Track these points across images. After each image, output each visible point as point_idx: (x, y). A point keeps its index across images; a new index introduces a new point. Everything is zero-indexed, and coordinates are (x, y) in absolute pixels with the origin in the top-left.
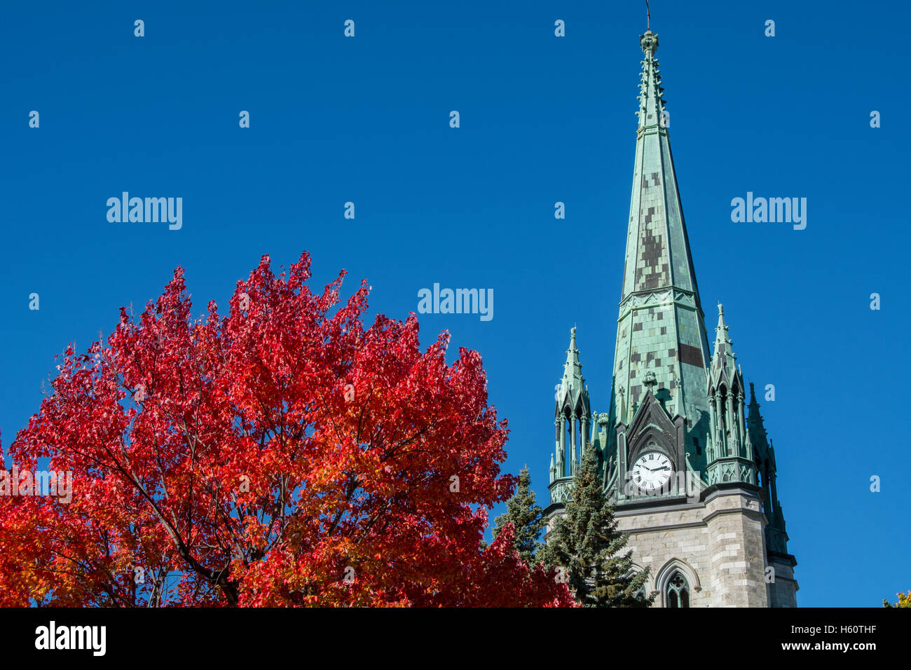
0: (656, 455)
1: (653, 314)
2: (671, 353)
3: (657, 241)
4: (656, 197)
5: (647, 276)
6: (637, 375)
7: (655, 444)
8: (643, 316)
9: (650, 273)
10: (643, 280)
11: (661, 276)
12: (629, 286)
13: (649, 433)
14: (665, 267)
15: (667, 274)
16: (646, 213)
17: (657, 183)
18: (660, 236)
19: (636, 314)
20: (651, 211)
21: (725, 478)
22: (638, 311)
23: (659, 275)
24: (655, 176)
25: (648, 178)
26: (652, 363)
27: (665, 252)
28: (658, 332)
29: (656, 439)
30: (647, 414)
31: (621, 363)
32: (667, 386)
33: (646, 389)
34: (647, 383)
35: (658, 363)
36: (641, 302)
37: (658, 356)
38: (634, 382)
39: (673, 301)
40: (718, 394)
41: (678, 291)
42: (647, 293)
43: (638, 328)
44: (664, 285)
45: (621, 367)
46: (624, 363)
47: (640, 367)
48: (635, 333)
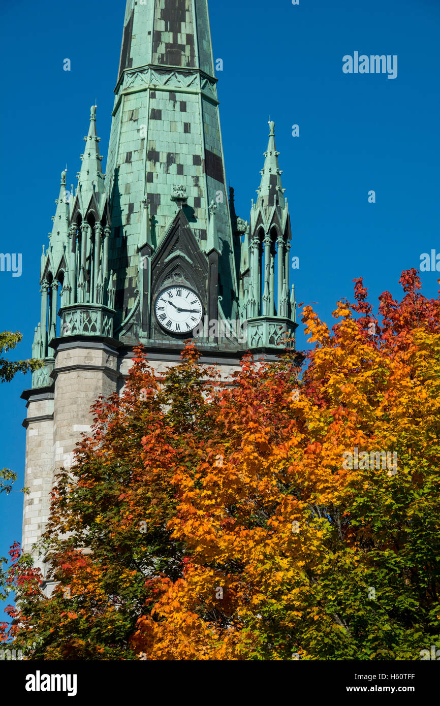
0: (185, 292)
1: (175, 102)
2: (196, 161)
5: (167, 45)
6: (155, 179)
7: (180, 276)
8: (162, 101)
9: (171, 42)
10: (162, 49)
11: (184, 50)
12: (142, 50)
13: (178, 262)
14: (189, 39)
15: (192, 50)
19: (153, 96)
21: (271, 341)
22: (157, 92)
23: (182, 48)
26: (173, 168)
27: (191, 17)
28: (181, 128)
29: (184, 271)
30: (175, 238)
31: (129, 155)
32: (191, 203)
33: (176, 208)
34: (177, 200)
35: (180, 170)
36: (160, 80)
37: (180, 160)
38: (151, 188)
39: (199, 91)
40: (267, 238)
41: (203, 75)
42: (168, 71)
43: (156, 115)
44: (188, 65)
45: (128, 160)
46: (134, 157)
47: (159, 169)
48: (152, 121)
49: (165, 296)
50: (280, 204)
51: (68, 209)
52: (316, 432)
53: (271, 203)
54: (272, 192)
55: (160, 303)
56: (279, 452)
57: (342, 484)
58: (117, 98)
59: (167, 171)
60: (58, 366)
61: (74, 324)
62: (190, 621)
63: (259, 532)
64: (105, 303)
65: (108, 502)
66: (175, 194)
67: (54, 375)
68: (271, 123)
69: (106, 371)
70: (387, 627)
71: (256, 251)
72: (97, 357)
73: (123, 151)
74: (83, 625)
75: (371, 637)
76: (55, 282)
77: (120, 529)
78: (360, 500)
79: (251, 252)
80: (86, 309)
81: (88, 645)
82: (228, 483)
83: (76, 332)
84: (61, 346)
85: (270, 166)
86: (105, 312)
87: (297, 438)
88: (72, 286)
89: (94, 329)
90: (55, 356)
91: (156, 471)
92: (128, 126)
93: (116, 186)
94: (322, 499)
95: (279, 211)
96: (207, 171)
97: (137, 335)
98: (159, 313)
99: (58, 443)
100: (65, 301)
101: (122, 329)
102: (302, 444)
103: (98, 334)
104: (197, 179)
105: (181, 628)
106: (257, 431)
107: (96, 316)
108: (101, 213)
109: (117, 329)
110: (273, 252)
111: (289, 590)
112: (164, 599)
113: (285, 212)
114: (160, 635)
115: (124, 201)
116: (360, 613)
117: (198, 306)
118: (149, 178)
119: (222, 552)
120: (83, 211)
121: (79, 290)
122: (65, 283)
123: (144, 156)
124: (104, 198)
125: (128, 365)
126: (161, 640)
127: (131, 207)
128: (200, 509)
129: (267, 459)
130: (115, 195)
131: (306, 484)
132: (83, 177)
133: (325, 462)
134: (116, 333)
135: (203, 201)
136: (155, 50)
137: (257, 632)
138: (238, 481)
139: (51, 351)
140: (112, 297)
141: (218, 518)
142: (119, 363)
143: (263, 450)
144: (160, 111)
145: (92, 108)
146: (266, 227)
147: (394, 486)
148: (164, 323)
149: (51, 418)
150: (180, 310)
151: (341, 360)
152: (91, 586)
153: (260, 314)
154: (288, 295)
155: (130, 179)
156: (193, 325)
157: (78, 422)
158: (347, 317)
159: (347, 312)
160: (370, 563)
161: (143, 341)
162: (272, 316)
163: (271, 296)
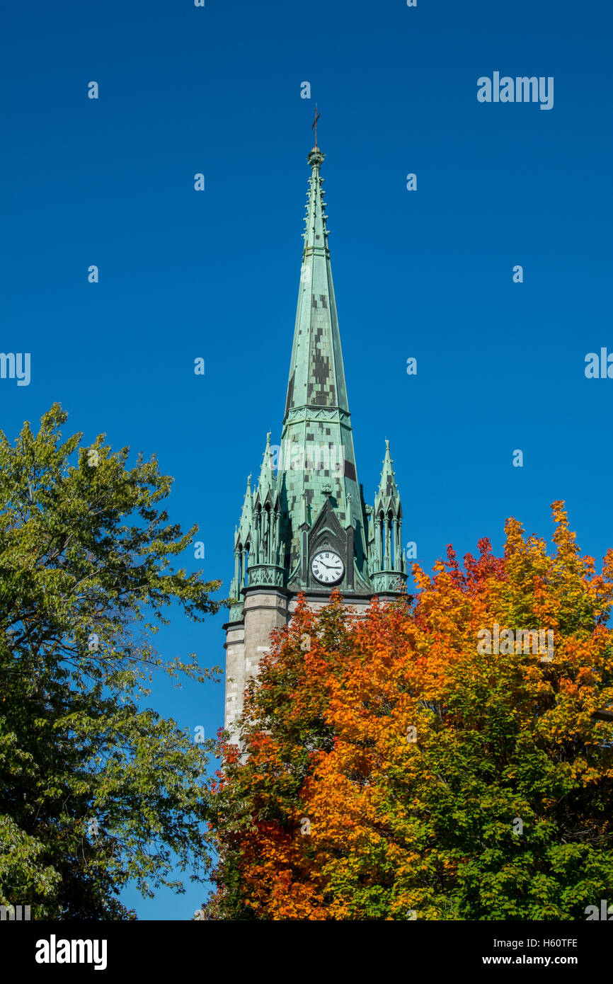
0: (331, 555)
1: (323, 428)
3: (325, 362)
4: (324, 320)
5: (317, 392)
6: (310, 480)
7: (328, 544)
8: (314, 429)
9: (320, 390)
10: (314, 395)
11: (328, 395)
12: (301, 396)
13: (326, 535)
14: (332, 388)
15: (334, 395)
16: (315, 332)
17: (325, 306)
18: (328, 358)
19: (308, 425)
20: (320, 331)
21: (391, 587)
22: (311, 423)
23: (327, 394)
24: (323, 298)
25: (317, 298)
26: (322, 473)
27: (332, 373)
29: (330, 541)
30: (324, 519)
32: (334, 494)
33: (325, 499)
34: (325, 493)
35: (327, 474)
36: (312, 415)
38: (307, 486)
39: (339, 421)
40: (386, 517)
41: (341, 411)
42: (318, 409)
43: (310, 437)
44: (331, 404)
47: (312, 473)
48: (307, 442)
49: (318, 558)
50: (394, 495)
51: (252, 501)
52: (423, 650)
53: (388, 494)
54: (389, 487)
55: (315, 563)
56: (398, 664)
57: (441, 685)
58: (284, 427)
59: (318, 475)
60: (247, 606)
61: (258, 577)
62: (340, 780)
63: (385, 719)
64: (278, 563)
65: (283, 699)
66: (324, 489)
67: (244, 613)
68: (387, 442)
69: (279, 609)
70: (474, 783)
71: (379, 526)
72: (273, 600)
74: (267, 784)
75: (463, 790)
76: (244, 550)
77: (290, 718)
78: (454, 697)
79: (375, 527)
80: (265, 567)
81: (271, 797)
82: (364, 686)
83: (258, 584)
84: (248, 593)
85: (387, 470)
86: (278, 569)
87: (410, 654)
88: (255, 552)
89: (270, 581)
90: (245, 600)
91: (314, 678)
93: (284, 484)
94: (428, 696)
95: (394, 499)
96: (345, 474)
97: (299, 585)
98: (314, 569)
99: (247, 659)
100: (251, 562)
101: (289, 581)
102: (414, 658)
103: (273, 584)
104: (338, 479)
105: (334, 785)
106: (383, 649)
107: (272, 572)
108: (274, 503)
109: (286, 581)
110: (390, 527)
111: (407, 759)
112: (322, 765)
113: (398, 500)
114: (319, 790)
115: (289, 495)
116: (456, 774)
117: (340, 564)
119: (360, 733)
120: (262, 502)
121: (260, 555)
122: (251, 551)
124: (276, 493)
125: (294, 606)
126: (320, 793)
127: (294, 498)
128: (345, 703)
129: (390, 669)
130: (284, 491)
131: (417, 686)
132: (262, 480)
133: (429, 671)
134: (285, 584)
135: (343, 493)
136: (309, 395)
137: (385, 788)
138: (370, 684)
139: (242, 597)
140: (282, 559)
141: (357, 709)
142: (288, 604)
143: (387, 662)
144: (313, 435)
145: (268, 434)
146: (385, 510)
147: (476, 687)
148: (317, 576)
149: (242, 642)
150: (328, 567)
151: (439, 600)
152: (272, 757)
153: (382, 569)
154: (401, 557)
155: (293, 480)
156: (337, 577)
157: (261, 645)
158: (442, 570)
159: (442, 567)
160: (461, 739)
161: (304, 589)
162: (390, 570)
163: (390, 557)
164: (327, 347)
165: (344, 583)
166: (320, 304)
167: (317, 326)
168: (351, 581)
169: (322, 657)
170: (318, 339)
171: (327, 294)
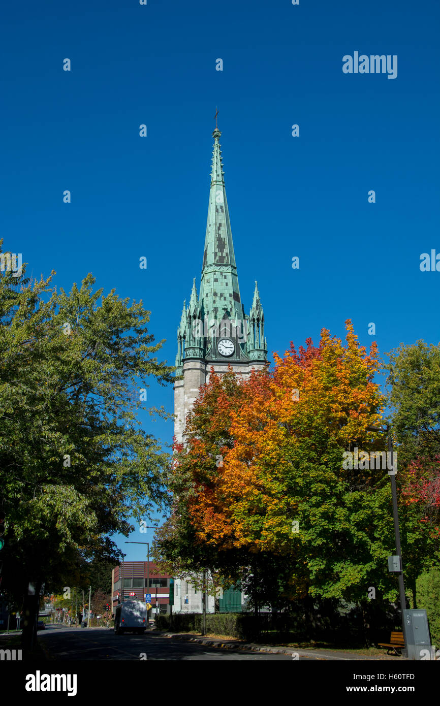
0: (228, 341)
1: (222, 275)
2: (230, 295)
3: (223, 241)
4: (222, 218)
5: (219, 257)
6: (216, 302)
8: (218, 276)
9: (221, 255)
10: (217, 258)
12: (211, 259)
14: (227, 254)
15: (228, 258)
16: (218, 225)
17: (222, 211)
18: (224, 239)
19: (215, 274)
20: (220, 225)
21: (259, 357)
23: (225, 257)
24: (221, 207)
25: (219, 207)
26: (222, 298)
27: (227, 246)
28: (225, 284)
31: (207, 294)
32: (229, 310)
33: (224, 312)
34: (224, 309)
35: (225, 299)
36: (217, 269)
37: (225, 295)
38: (215, 305)
39: (231, 271)
40: (256, 321)
41: (232, 266)
42: (220, 265)
43: (216, 280)
44: (227, 263)
45: (207, 296)
46: (209, 295)
47: (217, 299)
48: (215, 283)
49: (221, 343)
50: (260, 309)
51: (186, 313)
52: (279, 396)
53: (257, 309)
54: (257, 305)
55: (219, 345)
56: (267, 404)
57: (290, 415)
58: (202, 275)
59: (220, 299)
60: (185, 368)
61: (190, 353)
62: (237, 463)
63: (261, 432)
64: (200, 346)
65: (206, 421)
66: (223, 307)
67: (183, 372)
68: (256, 282)
69: (201, 370)
70: (307, 464)
71: (252, 326)
72: (198, 365)
73: (205, 293)
74: (199, 464)
75: (301, 468)
76: (183, 339)
77: (211, 431)
78: (296, 421)
79: (250, 327)
80: (193, 348)
81: (201, 471)
82: (249, 415)
83: (190, 357)
84: (185, 362)
85: (256, 296)
86: (200, 349)
87: (272, 399)
88: (188, 340)
89: (196, 355)
90: (183, 365)
91: (223, 410)
92: (207, 284)
93: (203, 305)
94: (283, 420)
95: (260, 311)
96: (234, 299)
97: (211, 357)
98: (219, 349)
99: (186, 395)
100: (186, 346)
101: (206, 355)
102: (275, 400)
103: (198, 357)
104: (231, 302)
105: (234, 465)
106: (259, 397)
107: (197, 351)
108: (198, 315)
109: (205, 355)
110: (258, 326)
111: (272, 452)
112: (228, 455)
113: (262, 312)
114: (227, 468)
115: (206, 310)
116: (297, 460)
117: (233, 346)
118: (214, 302)
119: (248, 439)
120: (192, 315)
121: (191, 342)
122: (186, 340)
123: (212, 294)
124: (199, 309)
125: (209, 368)
126: (228, 470)
127: (208, 312)
128: (239, 424)
129: (262, 406)
130: (203, 308)
131: (276, 415)
132: (191, 303)
133: (283, 407)
134: (204, 356)
135: (233, 309)
136: (215, 259)
137: (261, 467)
138: (252, 414)
139: (182, 363)
140: (202, 344)
141: (245, 427)
142: (206, 367)
143: (261, 403)
144: (217, 279)
145: (194, 279)
146: (256, 317)
147: (308, 415)
148: (221, 352)
149: (183, 386)
150: (226, 348)
151: (287, 371)
152: (201, 451)
153: (254, 348)
154: (264, 341)
155: (207, 303)
156: (231, 353)
157: (192, 388)
158: (289, 355)
159: (289, 354)
160: (300, 442)
161: (214, 359)
162: (259, 349)
163: (258, 342)
164: (224, 233)
165: (235, 356)
166: (220, 210)
167: (219, 222)
168: (238, 355)
169: (226, 399)
170: (219, 229)
171: (223, 205)
